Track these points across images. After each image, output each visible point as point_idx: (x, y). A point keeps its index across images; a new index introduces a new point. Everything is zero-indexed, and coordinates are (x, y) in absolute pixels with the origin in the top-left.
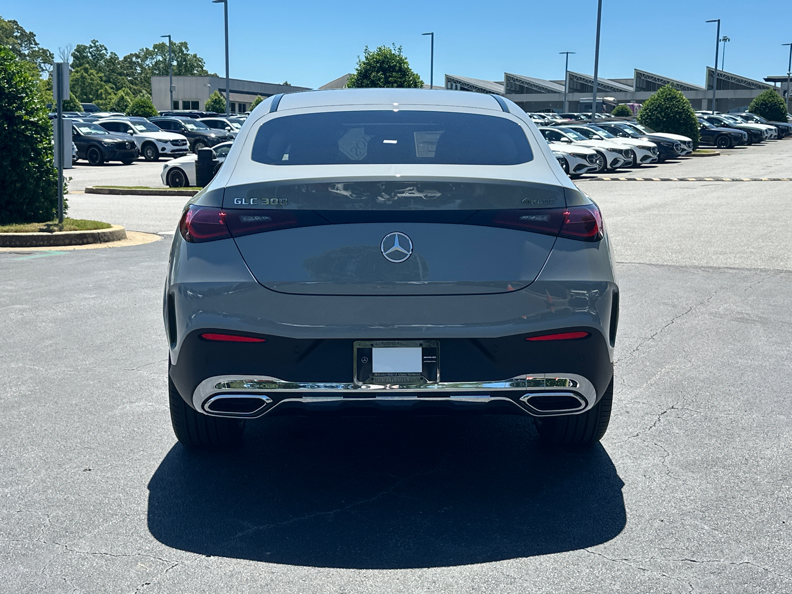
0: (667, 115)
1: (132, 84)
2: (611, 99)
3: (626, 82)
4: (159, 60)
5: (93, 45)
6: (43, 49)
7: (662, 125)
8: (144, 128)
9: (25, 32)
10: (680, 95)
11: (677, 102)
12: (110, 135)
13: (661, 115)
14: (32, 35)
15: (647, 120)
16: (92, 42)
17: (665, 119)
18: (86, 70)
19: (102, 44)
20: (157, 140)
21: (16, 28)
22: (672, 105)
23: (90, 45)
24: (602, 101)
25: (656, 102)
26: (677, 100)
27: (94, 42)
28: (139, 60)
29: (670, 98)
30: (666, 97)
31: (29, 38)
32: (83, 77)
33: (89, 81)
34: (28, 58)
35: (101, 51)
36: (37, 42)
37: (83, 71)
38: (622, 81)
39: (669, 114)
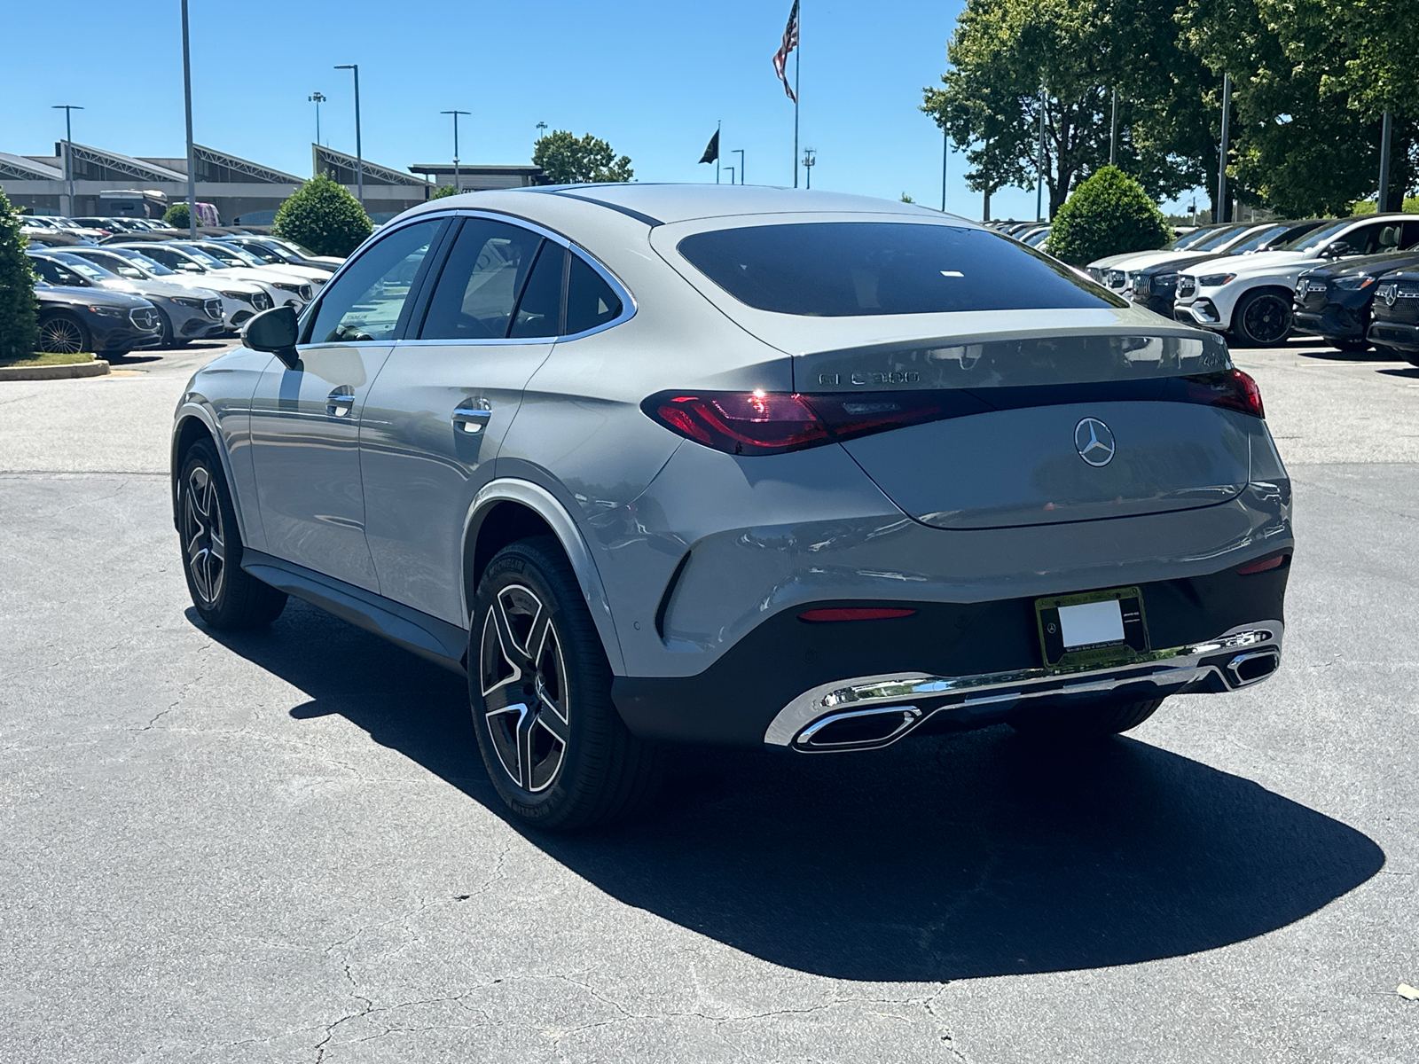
0: (328, 227)
2: (158, 194)
3: (169, 163)
7: (321, 243)
10: (344, 191)
11: (342, 204)
13: (317, 226)
15: (294, 234)
17: (325, 234)
22: (334, 210)
24: (142, 197)
25: (305, 203)
26: (341, 201)
29: (329, 197)
30: (322, 195)
38: (161, 162)
39: (332, 225)
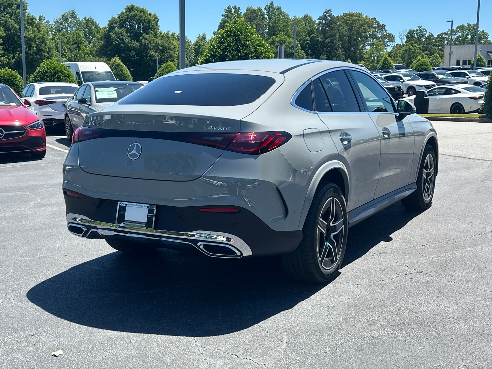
1: (441, 51)
4: (460, 35)
5: (418, 29)
6: (389, 33)
8: (410, 78)
9: (380, 24)
12: (388, 83)
14: (384, 25)
16: (418, 27)
18: (412, 44)
19: (424, 28)
20: (416, 85)
21: (375, 22)
23: (417, 29)
27: (420, 27)
28: (447, 36)
31: (382, 27)
32: (410, 49)
33: (413, 50)
34: (380, 39)
35: (423, 32)
36: (386, 29)
37: (410, 45)
